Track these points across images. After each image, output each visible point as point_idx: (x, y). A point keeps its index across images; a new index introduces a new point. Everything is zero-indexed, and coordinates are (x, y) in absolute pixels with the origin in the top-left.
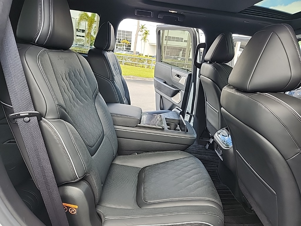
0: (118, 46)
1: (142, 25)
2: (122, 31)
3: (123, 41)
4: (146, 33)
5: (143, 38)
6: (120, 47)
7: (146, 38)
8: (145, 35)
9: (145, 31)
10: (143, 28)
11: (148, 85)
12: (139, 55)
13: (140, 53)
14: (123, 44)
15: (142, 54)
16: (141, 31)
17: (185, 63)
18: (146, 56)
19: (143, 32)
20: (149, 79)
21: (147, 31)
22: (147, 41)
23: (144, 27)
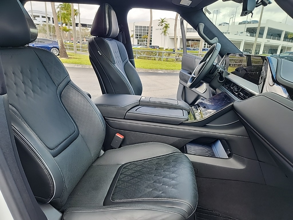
0: (139, 42)
1: (162, 19)
2: (139, 26)
3: (144, 37)
4: (166, 27)
5: (163, 32)
6: (141, 43)
7: (166, 32)
8: (165, 29)
9: (165, 25)
10: (162, 21)
11: (148, 76)
12: (159, 49)
13: (160, 47)
14: (144, 39)
15: (163, 48)
16: (161, 25)
17: (198, 53)
18: (166, 49)
19: (163, 26)
20: (152, 71)
21: (167, 25)
22: (167, 34)
23: (164, 21)
